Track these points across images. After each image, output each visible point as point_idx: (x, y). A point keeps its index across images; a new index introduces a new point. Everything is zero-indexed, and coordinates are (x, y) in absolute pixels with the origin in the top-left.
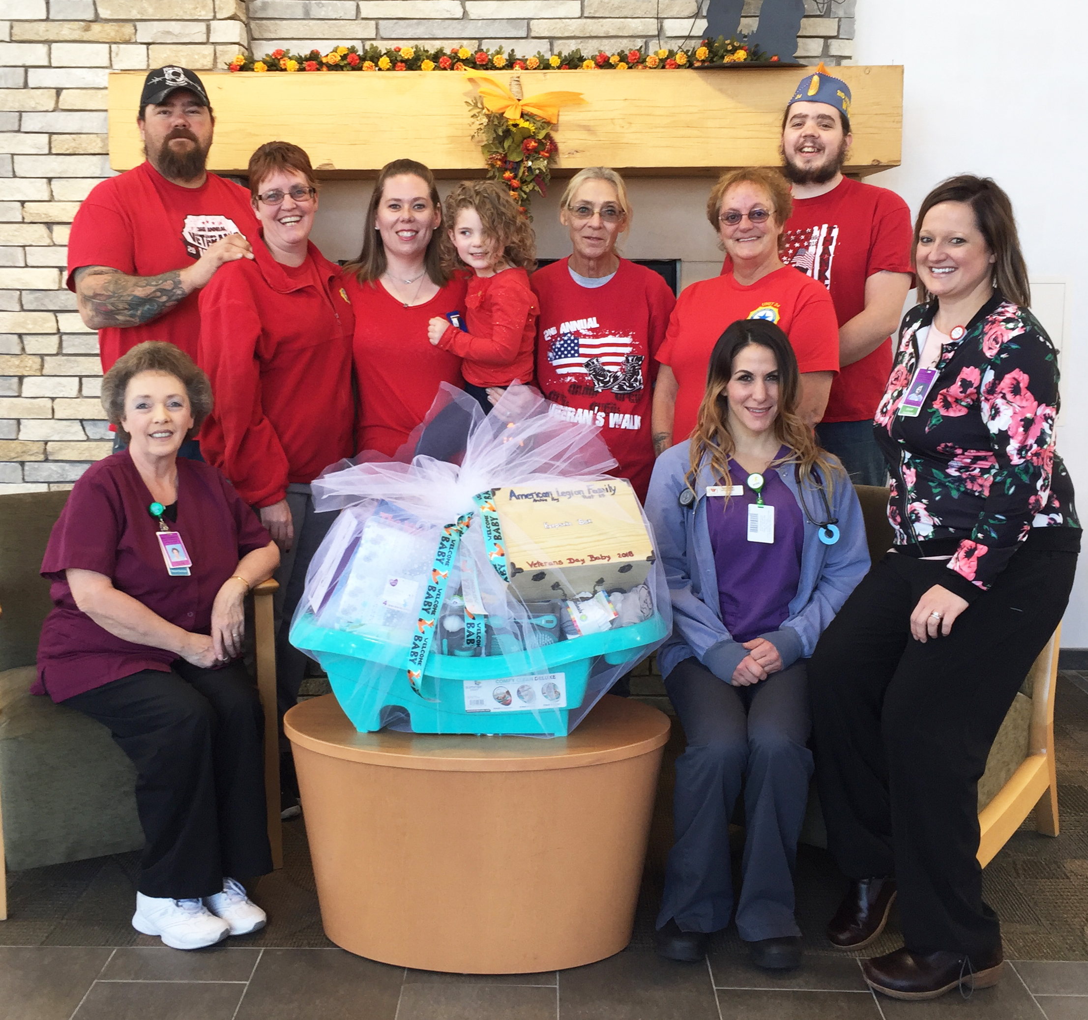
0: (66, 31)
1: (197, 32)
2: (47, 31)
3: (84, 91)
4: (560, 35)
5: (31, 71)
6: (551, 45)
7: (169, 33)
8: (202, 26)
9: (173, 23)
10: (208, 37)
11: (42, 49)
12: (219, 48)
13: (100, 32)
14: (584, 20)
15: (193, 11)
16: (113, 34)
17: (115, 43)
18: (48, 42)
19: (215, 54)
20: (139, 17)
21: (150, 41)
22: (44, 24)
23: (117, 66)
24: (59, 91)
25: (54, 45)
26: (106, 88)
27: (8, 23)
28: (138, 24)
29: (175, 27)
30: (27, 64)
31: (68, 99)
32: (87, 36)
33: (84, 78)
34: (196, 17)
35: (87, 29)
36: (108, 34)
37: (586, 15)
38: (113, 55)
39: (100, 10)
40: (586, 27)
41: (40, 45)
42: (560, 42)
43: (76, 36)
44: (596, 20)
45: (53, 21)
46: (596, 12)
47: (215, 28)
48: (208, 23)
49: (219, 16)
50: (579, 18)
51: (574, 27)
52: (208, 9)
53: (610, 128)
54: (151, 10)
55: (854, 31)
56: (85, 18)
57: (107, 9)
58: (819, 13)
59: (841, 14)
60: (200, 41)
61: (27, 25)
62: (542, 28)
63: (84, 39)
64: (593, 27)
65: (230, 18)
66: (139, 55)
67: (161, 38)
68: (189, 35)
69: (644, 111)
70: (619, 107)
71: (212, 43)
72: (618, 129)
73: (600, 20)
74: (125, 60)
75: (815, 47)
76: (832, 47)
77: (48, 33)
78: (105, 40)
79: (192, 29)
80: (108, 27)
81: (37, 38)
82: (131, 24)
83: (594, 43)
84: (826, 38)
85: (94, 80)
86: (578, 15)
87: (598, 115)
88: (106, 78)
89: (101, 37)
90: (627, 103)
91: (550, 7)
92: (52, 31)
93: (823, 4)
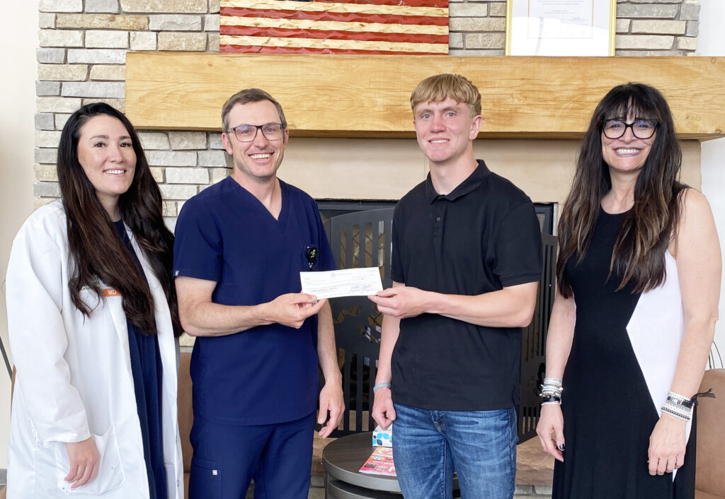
0: (97, 21)
1: (195, 22)
2: (82, 21)
3: (108, 66)
4: (471, 30)
5: (70, 51)
6: (464, 37)
7: (173, 23)
8: (199, 19)
9: (177, 16)
10: (203, 27)
11: (78, 34)
12: (211, 35)
13: (122, 22)
14: (490, 19)
15: (192, 7)
16: (131, 24)
17: (133, 30)
18: (84, 29)
19: (208, 40)
20: (151, 11)
21: (159, 29)
22: (80, 15)
23: (134, 48)
24: (90, 65)
25: (87, 32)
26: (124, 64)
27: (54, 15)
28: (150, 16)
29: (179, 19)
30: (67, 46)
31: (97, 72)
32: (112, 25)
33: (109, 57)
34: (194, 12)
35: (112, 20)
36: (128, 24)
37: (491, 15)
38: (131, 39)
39: (122, 5)
40: (491, 24)
41: (77, 32)
42: (470, 35)
43: (103, 25)
44: (499, 19)
45: (87, 13)
46: (499, 12)
47: (208, 20)
48: (203, 16)
49: (211, 11)
50: (485, 17)
51: (482, 24)
52: (203, 6)
53: (510, 101)
54: (160, 6)
55: (698, 31)
56: (111, 11)
57: (128, 5)
58: (671, 17)
59: (688, 18)
60: (197, 29)
61: (68, 17)
62: (457, 24)
63: (110, 27)
64: (495, 24)
65: (218, 13)
66: (150, 39)
67: (167, 27)
68: (188, 24)
69: (537, 88)
70: (517, 85)
71: (206, 31)
72: (516, 101)
73: (502, 19)
74: (139, 43)
75: (667, 42)
76: (680, 42)
77: (83, 23)
78: (125, 28)
79: (191, 20)
80: (128, 18)
81: (75, 26)
82: (145, 16)
83: (498, 36)
84: (676, 35)
85: (116, 58)
86: (485, 14)
87: (500, 90)
88: (125, 56)
89: (123, 26)
90: (523, 82)
91: (464, 8)
92: (87, 21)
93: (674, 10)
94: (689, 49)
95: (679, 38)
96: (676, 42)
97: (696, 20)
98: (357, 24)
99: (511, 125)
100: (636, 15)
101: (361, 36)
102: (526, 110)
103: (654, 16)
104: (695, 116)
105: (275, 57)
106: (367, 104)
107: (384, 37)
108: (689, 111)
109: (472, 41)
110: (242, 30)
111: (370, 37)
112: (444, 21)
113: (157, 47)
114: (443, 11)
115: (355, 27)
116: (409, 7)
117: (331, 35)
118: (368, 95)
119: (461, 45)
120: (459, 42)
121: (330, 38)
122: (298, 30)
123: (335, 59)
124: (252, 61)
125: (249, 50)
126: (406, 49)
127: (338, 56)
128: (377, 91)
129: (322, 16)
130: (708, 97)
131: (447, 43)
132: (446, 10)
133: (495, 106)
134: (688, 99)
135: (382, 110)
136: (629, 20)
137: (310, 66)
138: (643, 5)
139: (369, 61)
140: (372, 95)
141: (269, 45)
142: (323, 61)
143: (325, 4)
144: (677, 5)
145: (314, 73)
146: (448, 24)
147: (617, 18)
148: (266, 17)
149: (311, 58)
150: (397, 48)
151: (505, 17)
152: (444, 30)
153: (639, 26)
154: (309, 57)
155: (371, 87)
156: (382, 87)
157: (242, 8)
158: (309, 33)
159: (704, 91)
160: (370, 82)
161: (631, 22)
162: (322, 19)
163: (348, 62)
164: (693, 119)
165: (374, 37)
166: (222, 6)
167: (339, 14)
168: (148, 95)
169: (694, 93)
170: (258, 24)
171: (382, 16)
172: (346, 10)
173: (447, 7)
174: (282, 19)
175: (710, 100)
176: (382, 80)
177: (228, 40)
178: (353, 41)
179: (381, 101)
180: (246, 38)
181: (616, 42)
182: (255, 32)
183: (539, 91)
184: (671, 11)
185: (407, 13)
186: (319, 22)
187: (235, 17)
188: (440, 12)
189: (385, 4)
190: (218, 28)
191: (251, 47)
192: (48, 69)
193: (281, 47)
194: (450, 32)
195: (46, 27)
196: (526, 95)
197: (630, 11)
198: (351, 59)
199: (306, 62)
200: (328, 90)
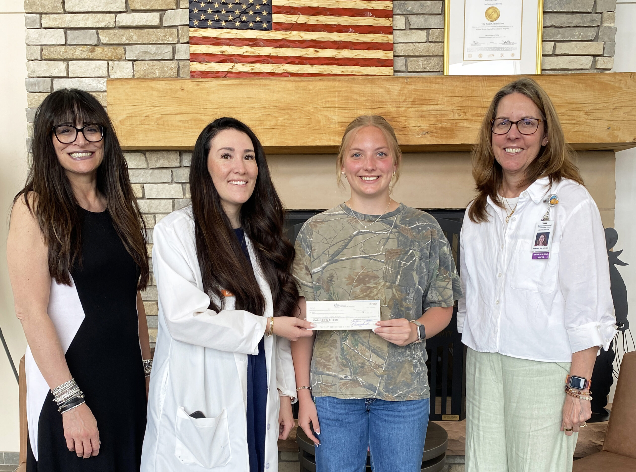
0: (78, 53)
1: (167, 52)
2: (66, 52)
4: (412, 54)
5: (55, 80)
6: (406, 61)
7: (147, 52)
8: (170, 48)
9: (150, 46)
10: (174, 56)
11: (62, 65)
12: (181, 63)
13: (101, 53)
14: (429, 44)
15: (164, 38)
16: (110, 54)
17: (111, 60)
18: (66, 60)
19: (178, 67)
20: (127, 42)
21: (135, 58)
22: (63, 47)
23: (112, 77)
25: (70, 62)
26: (105, 91)
27: (39, 47)
28: (126, 47)
29: (152, 49)
30: (53, 75)
32: (92, 56)
33: (90, 85)
34: (166, 42)
35: (92, 51)
36: (107, 54)
37: (430, 40)
38: (110, 68)
39: (101, 37)
40: (430, 48)
41: (61, 63)
42: (412, 59)
43: (85, 55)
44: (437, 44)
45: (70, 45)
46: (437, 38)
47: (178, 49)
48: (173, 46)
49: (181, 41)
50: (425, 42)
51: (422, 49)
52: (174, 36)
53: (451, 116)
54: (135, 38)
55: (614, 51)
56: (91, 43)
57: (106, 37)
58: (591, 39)
59: (606, 39)
60: (169, 58)
61: (52, 49)
62: (400, 49)
63: (91, 58)
64: (434, 49)
65: (188, 43)
66: (127, 68)
67: (142, 56)
68: (161, 54)
69: (475, 104)
70: (457, 101)
71: (177, 60)
72: (457, 116)
73: (440, 44)
74: (118, 72)
75: (586, 62)
76: (599, 62)
77: (66, 54)
78: (104, 58)
79: (164, 50)
80: (106, 49)
81: (59, 57)
82: (122, 47)
83: (435, 60)
84: (595, 56)
85: (97, 86)
86: (425, 40)
87: (442, 107)
88: (105, 84)
89: (102, 56)
90: (463, 99)
91: (406, 35)
92: (69, 53)
93: (593, 33)
94: (606, 68)
95: (597, 58)
96: (594, 62)
97: (612, 42)
98: (312, 50)
99: (453, 138)
100: (559, 38)
101: (316, 61)
102: (465, 124)
103: (576, 38)
104: (615, 127)
105: (241, 80)
106: (323, 121)
107: (336, 62)
108: (611, 122)
109: (413, 64)
110: (209, 58)
111: (324, 62)
112: (389, 47)
113: (133, 75)
114: (388, 38)
115: (310, 53)
116: (358, 34)
117: (289, 60)
118: (325, 113)
119: (404, 69)
120: (402, 66)
121: (288, 63)
122: (260, 56)
123: (294, 81)
124: (219, 85)
125: (217, 75)
126: (356, 72)
127: (297, 78)
128: (332, 109)
129: (280, 43)
130: (627, 110)
131: (392, 66)
132: (390, 37)
133: (438, 121)
134: (609, 111)
135: (337, 126)
136: (553, 43)
137: (272, 88)
138: (565, 29)
139: (325, 83)
140: (327, 113)
141: (233, 70)
142: (283, 83)
143: (284, 32)
144: (596, 28)
145: (275, 95)
146: (392, 49)
147: (543, 41)
148: (230, 45)
149: (272, 81)
150: (348, 71)
151: (443, 42)
152: (390, 55)
153: (562, 48)
154: (271, 80)
155: (327, 106)
156: (336, 106)
157: (210, 37)
158: (269, 59)
159: (623, 104)
160: (326, 101)
161: (555, 45)
162: (281, 46)
163: (306, 83)
164: (613, 130)
165: (327, 61)
166: (191, 35)
167: (296, 41)
168: (128, 118)
169: (615, 106)
170: (224, 52)
171: (335, 42)
172: (302, 37)
173: (391, 33)
174: (245, 47)
175: (628, 112)
176: (336, 99)
177: (197, 67)
178: (308, 66)
179: (336, 118)
180: (213, 64)
181: (543, 63)
182: (221, 59)
183: (477, 107)
184: (591, 33)
185: (356, 39)
186: (278, 49)
187: (202, 45)
188: (385, 38)
189: (337, 32)
190: (188, 57)
191: (218, 72)
192: (37, 97)
193: (244, 72)
194: (394, 56)
195: (33, 59)
196: (465, 111)
197: (554, 35)
198: (309, 81)
199: (268, 85)
200: (288, 109)
